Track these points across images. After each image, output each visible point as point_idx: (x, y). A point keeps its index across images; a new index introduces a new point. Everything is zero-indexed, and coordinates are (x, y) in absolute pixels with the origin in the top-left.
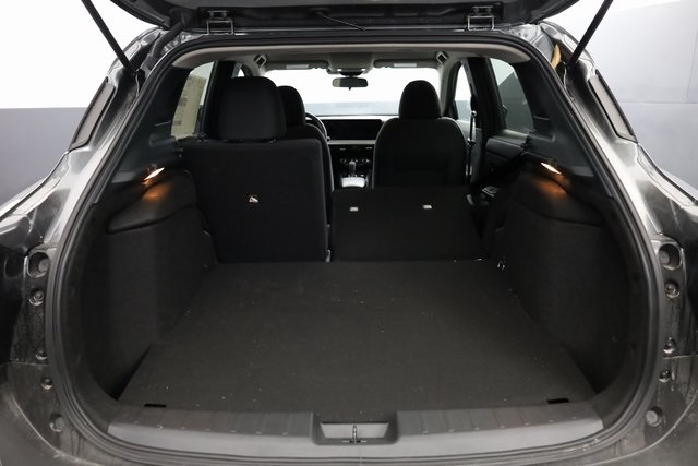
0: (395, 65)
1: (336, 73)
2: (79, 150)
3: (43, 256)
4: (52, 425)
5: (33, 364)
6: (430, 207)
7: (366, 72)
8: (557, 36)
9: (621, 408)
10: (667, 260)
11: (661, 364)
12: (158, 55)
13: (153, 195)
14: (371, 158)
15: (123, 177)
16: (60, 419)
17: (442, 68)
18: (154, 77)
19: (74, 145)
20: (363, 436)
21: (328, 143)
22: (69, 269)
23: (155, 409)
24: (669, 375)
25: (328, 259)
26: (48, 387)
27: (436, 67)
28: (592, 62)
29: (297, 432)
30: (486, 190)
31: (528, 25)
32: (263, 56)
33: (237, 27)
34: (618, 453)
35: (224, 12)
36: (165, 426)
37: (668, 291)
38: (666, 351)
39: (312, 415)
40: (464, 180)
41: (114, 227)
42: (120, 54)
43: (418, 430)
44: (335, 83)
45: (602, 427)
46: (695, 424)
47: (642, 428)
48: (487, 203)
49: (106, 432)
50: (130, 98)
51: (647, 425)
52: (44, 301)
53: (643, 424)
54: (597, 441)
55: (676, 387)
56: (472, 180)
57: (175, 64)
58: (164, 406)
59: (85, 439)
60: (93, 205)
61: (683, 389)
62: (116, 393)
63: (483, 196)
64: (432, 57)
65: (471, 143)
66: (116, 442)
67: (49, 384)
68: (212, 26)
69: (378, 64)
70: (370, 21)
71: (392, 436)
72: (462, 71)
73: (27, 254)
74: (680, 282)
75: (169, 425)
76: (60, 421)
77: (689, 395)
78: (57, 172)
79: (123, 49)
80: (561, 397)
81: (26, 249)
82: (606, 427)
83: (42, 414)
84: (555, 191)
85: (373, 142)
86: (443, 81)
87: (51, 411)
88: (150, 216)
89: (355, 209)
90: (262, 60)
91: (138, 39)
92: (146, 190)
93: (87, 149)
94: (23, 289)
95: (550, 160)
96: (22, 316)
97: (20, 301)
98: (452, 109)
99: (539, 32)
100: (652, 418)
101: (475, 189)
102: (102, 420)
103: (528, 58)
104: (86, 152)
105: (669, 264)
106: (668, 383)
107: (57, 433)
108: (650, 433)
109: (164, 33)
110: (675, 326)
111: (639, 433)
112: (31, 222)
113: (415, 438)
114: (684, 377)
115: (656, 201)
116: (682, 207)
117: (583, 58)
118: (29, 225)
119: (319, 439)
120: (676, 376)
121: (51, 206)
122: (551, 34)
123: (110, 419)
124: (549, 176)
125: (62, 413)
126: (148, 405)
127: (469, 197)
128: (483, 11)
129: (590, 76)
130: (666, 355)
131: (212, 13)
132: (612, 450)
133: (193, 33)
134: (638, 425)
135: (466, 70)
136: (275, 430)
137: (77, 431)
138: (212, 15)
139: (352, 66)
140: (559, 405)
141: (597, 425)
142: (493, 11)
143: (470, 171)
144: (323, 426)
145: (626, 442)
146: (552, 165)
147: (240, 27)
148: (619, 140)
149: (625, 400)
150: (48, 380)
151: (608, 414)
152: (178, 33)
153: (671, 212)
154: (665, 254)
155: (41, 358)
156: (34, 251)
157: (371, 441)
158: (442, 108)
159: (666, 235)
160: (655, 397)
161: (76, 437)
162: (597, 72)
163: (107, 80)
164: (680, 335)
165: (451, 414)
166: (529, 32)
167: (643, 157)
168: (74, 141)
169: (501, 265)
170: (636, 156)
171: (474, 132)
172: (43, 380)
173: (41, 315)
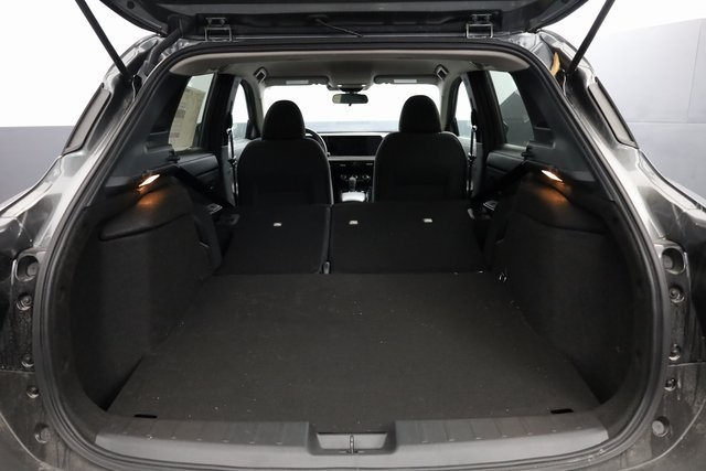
0: (396, 81)
1: (336, 89)
2: (72, 155)
3: (33, 260)
4: (37, 436)
5: (20, 372)
6: (430, 221)
7: (367, 89)
8: (556, 44)
9: (627, 418)
10: (671, 265)
11: (667, 371)
12: (155, 62)
13: (148, 202)
14: (371, 175)
15: (117, 181)
16: (46, 430)
17: (442, 84)
18: (150, 83)
19: (68, 150)
20: (361, 447)
21: (329, 159)
22: (59, 274)
23: (145, 419)
24: (675, 383)
25: (327, 272)
26: (34, 396)
27: (436, 84)
28: (591, 70)
29: (292, 442)
30: (486, 204)
31: (527, 34)
32: (262, 71)
33: (235, 34)
34: (624, 464)
35: (223, 20)
36: (155, 436)
37: (672, 296)
38: (672, 359)
39: (308, 424)
40: (465, 195)
41: (107, 234)
42: (117, 60)
43: (417, 440)
44: (335, 99)
45: (607, 438)
46: (703, 435)
47: (649, 439)
48: (488, 217)
49: (93, 443)
50: (126, 103)
51: (653, 436)
52: (32, 306)
53: (649, 434)
54: (602, 451)
55: (683, 396)
56: (473, 195)
57: (172, 70)
58: (155, 417)
59: (71, 450)
60: (85, 209)
61: (690, 399)
62: (105, 404)
63: (484, 210)
64: (432, 73)
65: (472, 158)
66: (103, 453)
67: (35, 393)
68: (211, 33)
69: (378, 80)
70: (369, 29)
71: (390, 446)
72: (462, 86)
73: (16, 258)
74: (684, 286)
75: (159, 435)
76: (46, 432)
77: (696, 405)
78: (49, 177)
79: (120, 54)
80: (565, 407)
81: (14, 253)
82: (611, 437)
83: (28, 425)
84: (556, 199)
85: (373, 158)
86: (443, 98)
87: (36, 421)
88: (143, 224)
89: (355, 222)
90: (261, 75)
91: (136, 46)
92: (141, 197)
93: (80, 153)
94: (10, 293)
95: (551, 167)
96: (9, 321)
97: (7, 306)
98: (452, 124)
99: (538, 40)
100: (659, 429)
101: (476, 203)
102: (89, 430)
103: (527, 66)
104: (80, 157)
105: (672, 268)
106: (674, 392)
107: (44, 445)
108: (657, 444)
109: (161, 40)
110: (680, 332)
111: (645, 444)
112: (21, 225)
113: (415, 447)
114: (690, 387)
115: (659, 206)
116: (685, 210)
117: (582, 65)
118: (19, 227)
119: (315, 448)
120: (682, 384)
121: (42, 210)
122: (550, 42)
123: (98, 429)
124: (550, 184)
125: (48, 423)
126: (137, 416)
127: (470, 211)
128: (482, 19)
129: (590, 83)
130: (671, 362)
131: (210, 20)
132: (618, 461)
133: (190, 40)
134: (644, 436)
135: (466, 85)
136: (269, 440)
137: (63, 441)
138: (210, 21)
139: (352, 82)
140: (563, 415)
141: (602, 436)
142: (492, 20)
143: (471, 186)
144: (319, 436)
145: (632, 453)
146: (553, 172)
147: (238, 35)
148: (620, 146)
149: (631, 410)
150: (34, 389)
151: (614, 424)
152: (176, 40)
153: (674, 217)
154: (668, 259)
155: (27, 365)
156: (22, 255)
157: (368, 452)
158: (443, 124)
159: (668, 239)
160: (661, 406)
161: (61, 448)
162: (596, 79)
163: (103, 85)
164: (685, 341)
165: (452, 423)
166: (528, 41)
167: (645, 163)
168: (68, 145)
169: (503, 277)
170: (637, 162)
171: (474, 148)
172: (29, 389)
173: (29, 320)
